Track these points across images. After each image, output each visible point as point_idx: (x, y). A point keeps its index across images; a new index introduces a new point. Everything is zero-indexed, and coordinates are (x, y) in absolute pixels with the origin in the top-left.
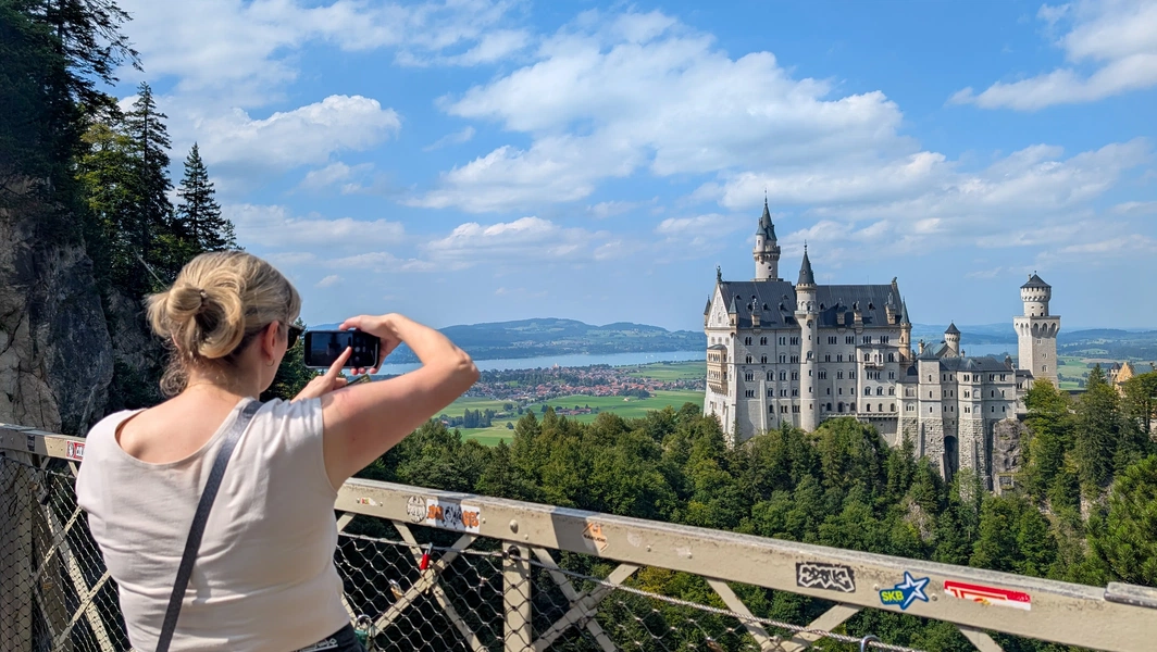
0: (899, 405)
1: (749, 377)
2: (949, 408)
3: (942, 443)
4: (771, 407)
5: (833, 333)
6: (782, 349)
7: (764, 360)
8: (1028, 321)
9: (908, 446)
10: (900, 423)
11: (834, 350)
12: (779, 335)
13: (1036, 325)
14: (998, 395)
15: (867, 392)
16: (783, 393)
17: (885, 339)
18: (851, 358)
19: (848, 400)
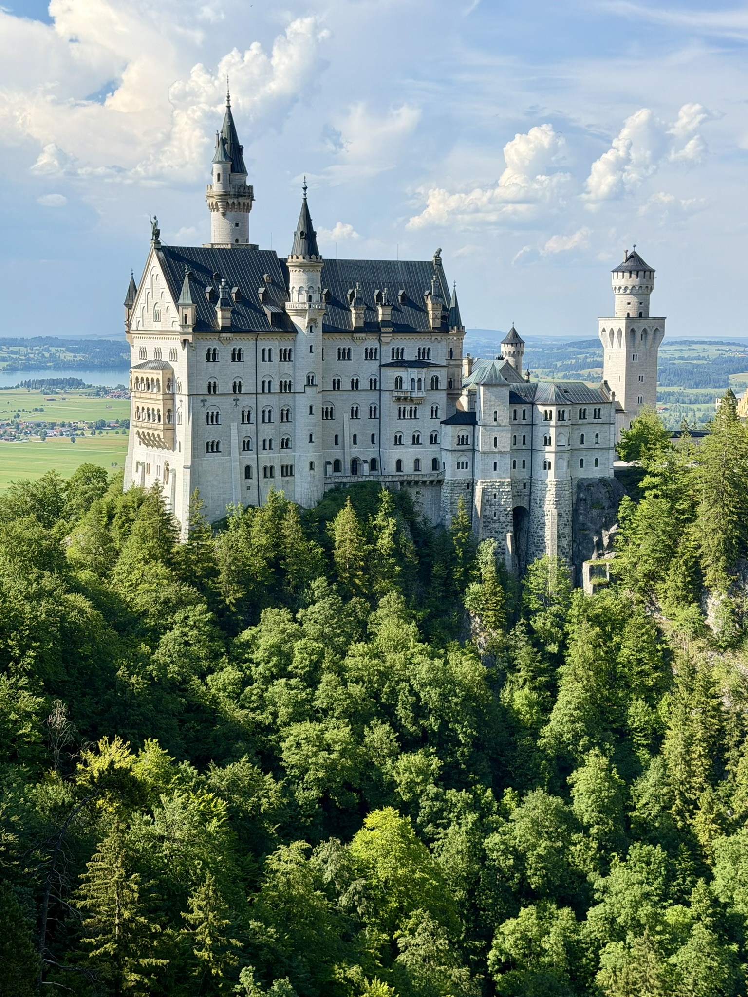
0: (448, 461)
1: (212, 418)
2: (519, 463)
3: (510, 518)
4: (248, 469)
5: (344, 342)
6: (266, 369)
7: (237, 388)
8: (622, 325)
10: (446, 490)
11: (346, 372)
13: (633, 331)
14: (590, 441)
15: (398, 441)
16: (267, 445)
17: (424, 353)
18: (373, 384)
19: (365, 452)
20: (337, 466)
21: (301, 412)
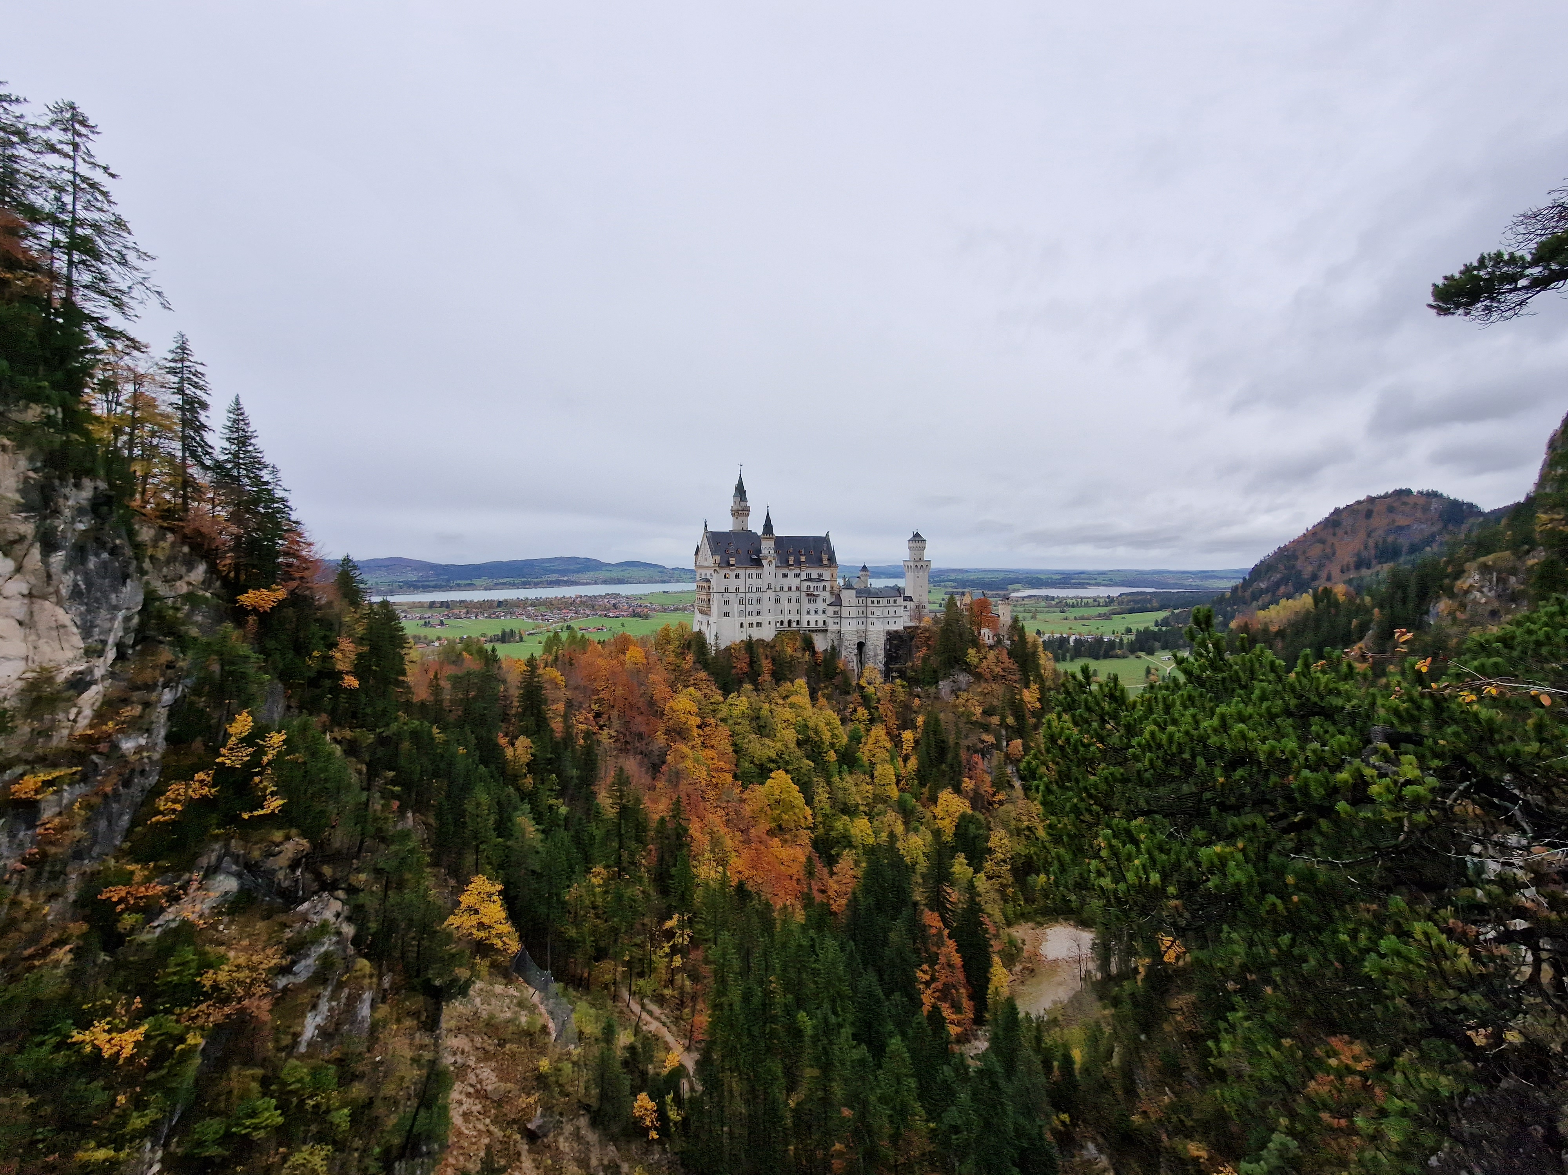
0: (830, 621)
1: (726, 602)
2: (861, 623)
3: (856, 647)
4: (742, 624)
5: (785, 571)
6: (749, 581)
7: (737, 589)
8: (911, 563)
9: (835, 648)
10: (829, 634)
11: (786, 582)
12: (749, 571)
13: (917, 566)
14: (892, 614)
15: (808, 613)
16: (751, 614)
17: (821, 575)
18: (798, 589)
19: (794, 617)
20: (782, 623)
21: (765, 600)
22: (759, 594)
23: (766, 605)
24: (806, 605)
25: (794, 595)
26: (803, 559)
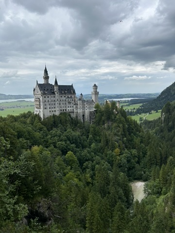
0: (75, 109)
1: (45, 105)
2: (83, 109)
3: (82, 116)
4: (50, 111)
5: (62, 95)
6: (52, 99)
7: (48, 101)
9: (77, 117)
10: (74, 113)
11: (62, 99)
12: (51, 96)
13: (95, 93)
14: (91, 107)
15: (68, 107)
17: (71, 96)
18: (65, 100)
19: (64, 109)
20: (61, 110)
21: (56, 104)
22: (54, 102)
23: (57, 105)
24: (68, 105)
25: (64, 102)
26: (66, 92)
